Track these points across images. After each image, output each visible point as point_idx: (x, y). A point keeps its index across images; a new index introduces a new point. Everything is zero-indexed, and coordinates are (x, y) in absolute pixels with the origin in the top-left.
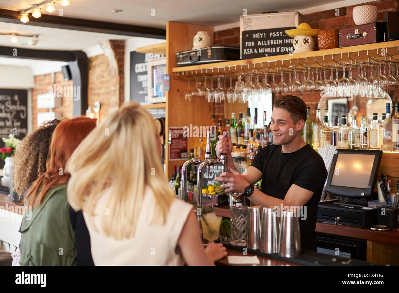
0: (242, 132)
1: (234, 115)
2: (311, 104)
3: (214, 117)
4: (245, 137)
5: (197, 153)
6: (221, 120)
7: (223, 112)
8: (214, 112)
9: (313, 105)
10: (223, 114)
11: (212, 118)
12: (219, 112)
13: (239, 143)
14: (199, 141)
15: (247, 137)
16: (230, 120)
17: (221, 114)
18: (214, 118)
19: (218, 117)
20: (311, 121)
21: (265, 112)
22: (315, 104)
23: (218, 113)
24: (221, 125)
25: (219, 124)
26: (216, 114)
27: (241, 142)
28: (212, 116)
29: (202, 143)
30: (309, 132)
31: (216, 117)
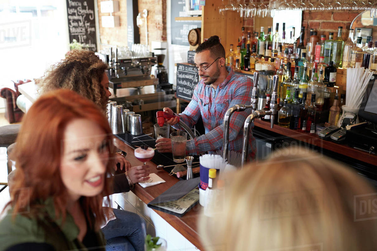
0: (270, 45)
1: (263, 28)
2: (342, 23)
3: (244, 28)
4: (273, 50)
5: (228, 62)
6: (250, 33)
7: (253, 25)
8: (243, 25)
9: (345, 24)
10: (252, 27)
11: (242, 30)
12: (249, 24)
13: (267, 55)
14: (230, 50)
15: (275, 50)
16: (259, 33)
17: (250, 26)
18: (244, 30)
19: (248, 29)
20: (342, 40)
21: (294, 28)
22: (347, 23)
23: (247, 25)
24: (250, 37)
25: (248, 36)
26: (246, 26)
27: (269, 54)
28: (242, 28)
29: (233, 52)
30: (339, 50)
31: (245, 29)
